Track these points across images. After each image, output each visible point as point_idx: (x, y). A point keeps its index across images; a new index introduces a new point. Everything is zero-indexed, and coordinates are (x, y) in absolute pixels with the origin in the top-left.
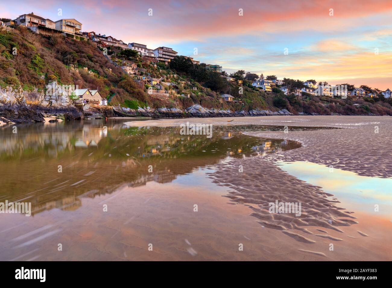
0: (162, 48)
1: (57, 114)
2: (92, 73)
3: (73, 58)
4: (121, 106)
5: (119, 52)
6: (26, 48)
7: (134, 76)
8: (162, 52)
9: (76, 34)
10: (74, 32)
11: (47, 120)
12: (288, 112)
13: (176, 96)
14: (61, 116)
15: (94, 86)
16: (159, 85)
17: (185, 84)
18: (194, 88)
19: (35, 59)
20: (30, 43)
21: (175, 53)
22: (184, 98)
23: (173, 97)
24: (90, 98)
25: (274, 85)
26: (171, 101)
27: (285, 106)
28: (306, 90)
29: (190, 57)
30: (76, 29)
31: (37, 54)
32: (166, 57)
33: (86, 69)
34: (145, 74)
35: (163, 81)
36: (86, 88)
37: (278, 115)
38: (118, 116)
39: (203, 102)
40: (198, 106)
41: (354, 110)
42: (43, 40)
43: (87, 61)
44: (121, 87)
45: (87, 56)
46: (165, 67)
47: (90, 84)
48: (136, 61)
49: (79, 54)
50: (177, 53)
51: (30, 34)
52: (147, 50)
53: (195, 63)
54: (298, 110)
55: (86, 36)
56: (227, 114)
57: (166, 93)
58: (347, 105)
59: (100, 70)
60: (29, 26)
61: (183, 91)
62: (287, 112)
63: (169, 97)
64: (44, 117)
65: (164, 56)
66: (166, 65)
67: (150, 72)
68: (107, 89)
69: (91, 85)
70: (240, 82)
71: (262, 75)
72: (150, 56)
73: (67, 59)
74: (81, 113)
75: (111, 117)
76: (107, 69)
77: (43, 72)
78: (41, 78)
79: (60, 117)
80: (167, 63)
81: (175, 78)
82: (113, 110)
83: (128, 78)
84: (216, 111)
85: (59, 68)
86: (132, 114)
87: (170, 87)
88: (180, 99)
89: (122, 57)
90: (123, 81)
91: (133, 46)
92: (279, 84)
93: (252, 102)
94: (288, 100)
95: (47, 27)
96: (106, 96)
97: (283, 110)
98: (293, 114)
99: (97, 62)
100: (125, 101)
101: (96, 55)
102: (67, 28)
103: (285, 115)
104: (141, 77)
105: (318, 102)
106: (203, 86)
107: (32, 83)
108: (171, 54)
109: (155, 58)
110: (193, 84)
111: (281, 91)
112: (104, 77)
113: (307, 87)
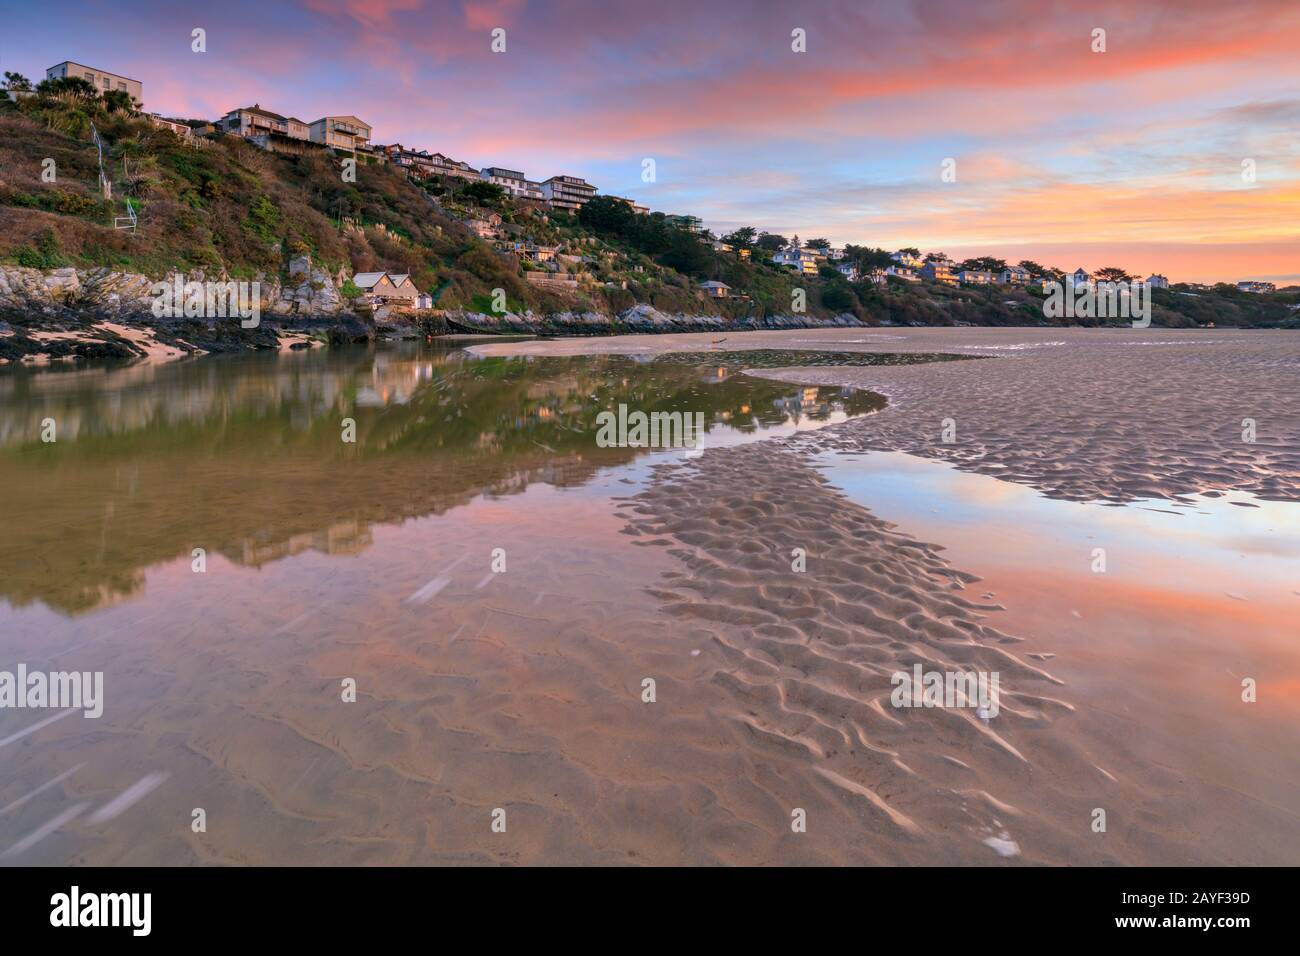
0: (562, 179)
1: (311, 330)
2: (395, 236)
3: (351, 204)
4: (466, 310)
5: (460, 188)
6: (238, 183)
7: (494, 241)
8: (560, 187)
9: (357, 149)
10: (355, 146)
11: (285, 344)
12: (856, 319)
13: (594, 286)
14: (319, 333)
15: (400, 265)
16: (554, 261)
17: (615, 258)
18: (636, 268)
19: (259, 207)
20: (248, 171)
21: (592, 189)
22: (613, 291)
23: (587, 288)
24: (391, 293)
25: (824, 261)
26: (582, 297)
27: (848, 306)
28: (896, 271)
29: (628, 198)
30: (359, 140)
31: (263, 196)
32: (571, 198)
33: (383, 227)
34: (522, 237)
35: (563, 252)
36: (380, 271)
37: (833, 326)
38: (458, 333)
39: (658, 298)
40: (647, 309)
41: (1005, 314)
42: (282, 164)
43: (384, 209)
44: (465, 266)
45: (385, 199)
46: (569, 221)
47: (392, 262)
48: (499, 209)
49: (365, 194)
50: (596, 189)
51: (251, 153)
52: (525, 184)
53: (639, 211)
54: (878, 316)
55: (382, 153)
56: (714, 326)
57: (569, 279)
58: (989, 303)
59: (415, 229)
60: (249, 134)
61: (611, 275)
62: (854, 320)
63: (578, 288)
64: (279, 336)
65: (566, 197)
66: (570, 217)
67: (532, 233)
68: (431, 273)
69: (394, 263)
70: (745, 253)
71: (796, 238)
72: (531, 196)
73: (337, 206)
74: (368, 328)
75: (440, 334)
76: (432, 228)
77: (277, 236)
78: (273, 249)
79: (317, 337)
80: (572, 213)
81: (591, 247)
82: (447, 318)
83: (481, 247)
84: (688, 319)
85: (315, 226)
86: (490, 328)
87: (579, 267)
88: (603, 291)
89: (466, 199)
90: (469, 253)
91: (492, 175)
92: (835, 258)
93: (773, 297)
94: (857, 294)
95: (291, 134)
96: (428, 288)
97: (843, 315)
98: (866, 324)
99: (407, 212)
100: (474, 299)
101: (404, 197)
102: (337, 136)
103: (850, 326)
104: (511, 243)
105: (924, 297)
106: (659, 263)
107: (253, 262)
108: (582, 192)
109: (544, 201)
110: (635, 260)
111: (840, 273)
112: (425, 245)
113: (899, 265)
